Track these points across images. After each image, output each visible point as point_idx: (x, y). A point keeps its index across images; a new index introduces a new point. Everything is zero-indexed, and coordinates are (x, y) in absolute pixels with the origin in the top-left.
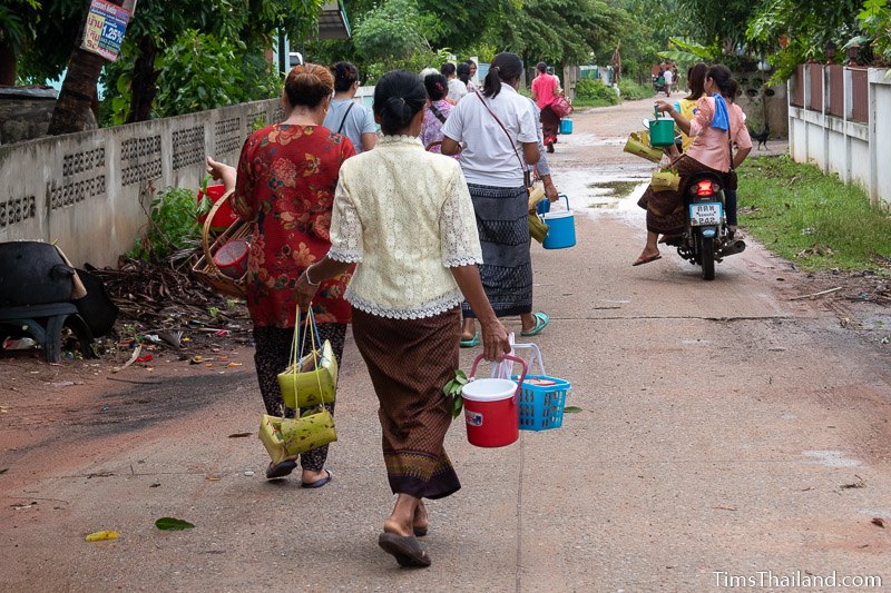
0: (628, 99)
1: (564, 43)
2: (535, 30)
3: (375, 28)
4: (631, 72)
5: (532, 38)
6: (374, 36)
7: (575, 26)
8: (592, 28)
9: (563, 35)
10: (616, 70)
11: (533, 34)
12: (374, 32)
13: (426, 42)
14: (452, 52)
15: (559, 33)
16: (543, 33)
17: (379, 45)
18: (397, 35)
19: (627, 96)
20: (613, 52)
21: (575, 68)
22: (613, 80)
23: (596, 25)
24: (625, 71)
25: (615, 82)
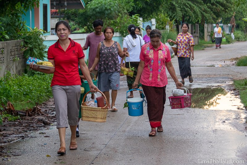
0: (239, 41)
1: (202, 13)
2: (187, 7)
3: (98, 4)
4: (241, 27)
5: (186, 11)
6: (97, 8)
7: (208, 4)
8: (216, 6)
9: (201, 9)
10: (233, 26)
11: (186, 9)
12: (97, 5)
13: (126, 11)
14: (140, 17)
15: (200, 8)
16: (192, 9)
17: (99, 13)
18: (108, 7)
19: (238, 39)
20: (231, 17)
21: (210, 25)
22: (231, 31)
23: (218, 5)
24: (238, 27)
25: (232, 32)
